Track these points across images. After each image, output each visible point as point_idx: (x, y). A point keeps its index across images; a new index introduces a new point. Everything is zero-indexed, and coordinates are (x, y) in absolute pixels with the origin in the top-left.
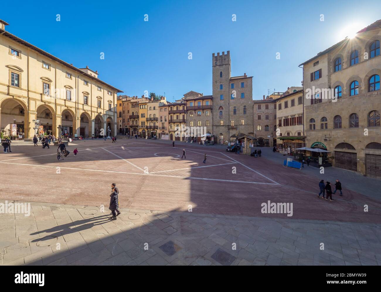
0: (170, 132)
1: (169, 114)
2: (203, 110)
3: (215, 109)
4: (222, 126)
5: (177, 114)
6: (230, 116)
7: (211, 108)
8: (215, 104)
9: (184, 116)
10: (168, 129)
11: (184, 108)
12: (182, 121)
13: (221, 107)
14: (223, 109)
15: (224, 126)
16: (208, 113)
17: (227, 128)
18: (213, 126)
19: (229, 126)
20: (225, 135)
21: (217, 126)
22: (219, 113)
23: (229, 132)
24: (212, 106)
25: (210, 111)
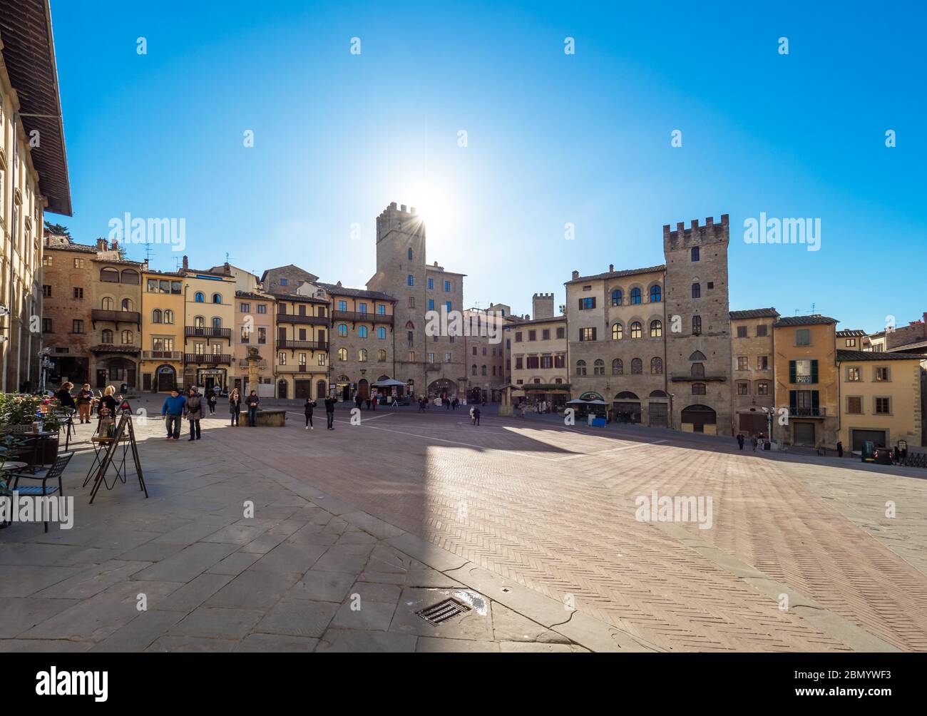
0: (277, 374)
1: (278, 322)
2: (374, 325)
3: (398, 325)
4: (412, 363)
5: (303, 327)
6: (428, 344)
7: (391, 322)
8: (397, 315)
9: (321, 333)
10: (270, 366)
11: (321, 311)
12: (316, 346)
13: (410, 322)
14: (413, 327)
15: (417, 365)
16: (381, 331)
17: (421, 369)
18: (394, 362)
19: (425, 363)
20: (419, 383)
21: (403, 363)
22: (406, 336)
23: (426, 376)
24: (393, 317)
25: (388, 328)
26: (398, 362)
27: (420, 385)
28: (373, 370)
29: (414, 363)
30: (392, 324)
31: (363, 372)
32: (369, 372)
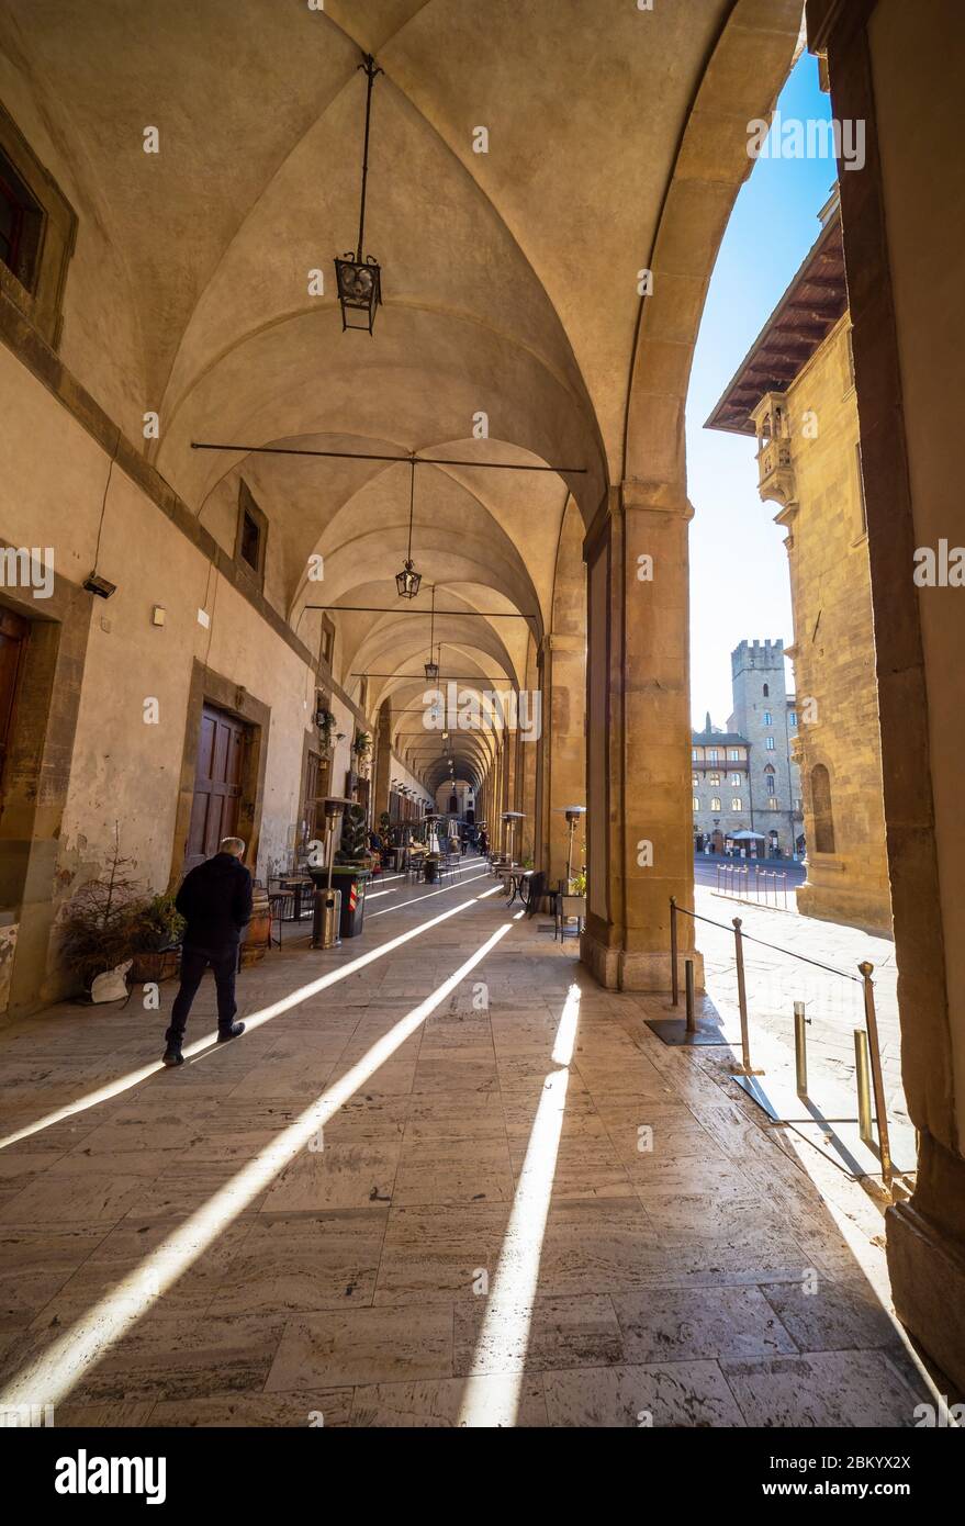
2: (726, 772)
3: (754, 770)
4: (774, 812)
6: (793, 790)
7: (745, 768)
8: (752, 760)
13: (769, 765)
14: (774, 770)
15: (781, 814)
16: (736, 780)
17: (786, 819)
18: (752, 811)
19: (791, 812)
20: (784, 834)
21: (762, 812)
22: (765, 782)
23: (793, 827)
24: (748, 762)
25: (743, 775)
26: (757, 811)
27: (785, 837)
28: (727, 820)
29: (777, 812)
30: (747, 771)
31: (717, 822)
32: (723, 822)
